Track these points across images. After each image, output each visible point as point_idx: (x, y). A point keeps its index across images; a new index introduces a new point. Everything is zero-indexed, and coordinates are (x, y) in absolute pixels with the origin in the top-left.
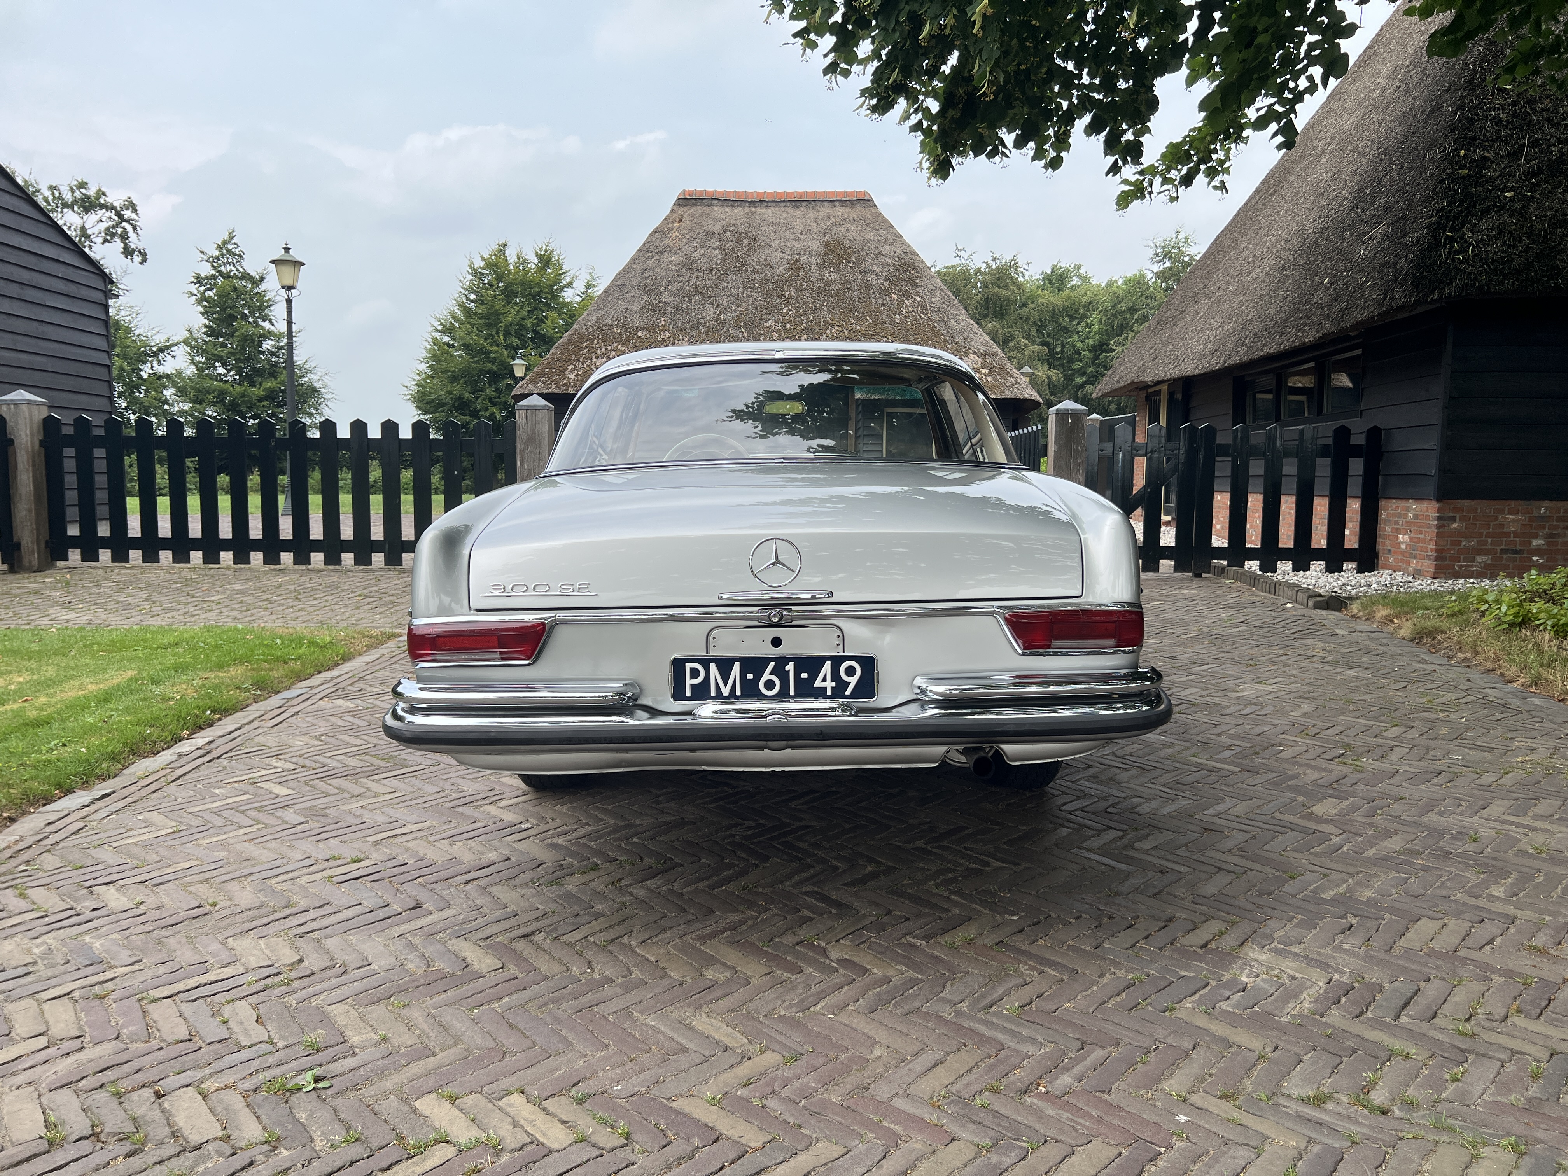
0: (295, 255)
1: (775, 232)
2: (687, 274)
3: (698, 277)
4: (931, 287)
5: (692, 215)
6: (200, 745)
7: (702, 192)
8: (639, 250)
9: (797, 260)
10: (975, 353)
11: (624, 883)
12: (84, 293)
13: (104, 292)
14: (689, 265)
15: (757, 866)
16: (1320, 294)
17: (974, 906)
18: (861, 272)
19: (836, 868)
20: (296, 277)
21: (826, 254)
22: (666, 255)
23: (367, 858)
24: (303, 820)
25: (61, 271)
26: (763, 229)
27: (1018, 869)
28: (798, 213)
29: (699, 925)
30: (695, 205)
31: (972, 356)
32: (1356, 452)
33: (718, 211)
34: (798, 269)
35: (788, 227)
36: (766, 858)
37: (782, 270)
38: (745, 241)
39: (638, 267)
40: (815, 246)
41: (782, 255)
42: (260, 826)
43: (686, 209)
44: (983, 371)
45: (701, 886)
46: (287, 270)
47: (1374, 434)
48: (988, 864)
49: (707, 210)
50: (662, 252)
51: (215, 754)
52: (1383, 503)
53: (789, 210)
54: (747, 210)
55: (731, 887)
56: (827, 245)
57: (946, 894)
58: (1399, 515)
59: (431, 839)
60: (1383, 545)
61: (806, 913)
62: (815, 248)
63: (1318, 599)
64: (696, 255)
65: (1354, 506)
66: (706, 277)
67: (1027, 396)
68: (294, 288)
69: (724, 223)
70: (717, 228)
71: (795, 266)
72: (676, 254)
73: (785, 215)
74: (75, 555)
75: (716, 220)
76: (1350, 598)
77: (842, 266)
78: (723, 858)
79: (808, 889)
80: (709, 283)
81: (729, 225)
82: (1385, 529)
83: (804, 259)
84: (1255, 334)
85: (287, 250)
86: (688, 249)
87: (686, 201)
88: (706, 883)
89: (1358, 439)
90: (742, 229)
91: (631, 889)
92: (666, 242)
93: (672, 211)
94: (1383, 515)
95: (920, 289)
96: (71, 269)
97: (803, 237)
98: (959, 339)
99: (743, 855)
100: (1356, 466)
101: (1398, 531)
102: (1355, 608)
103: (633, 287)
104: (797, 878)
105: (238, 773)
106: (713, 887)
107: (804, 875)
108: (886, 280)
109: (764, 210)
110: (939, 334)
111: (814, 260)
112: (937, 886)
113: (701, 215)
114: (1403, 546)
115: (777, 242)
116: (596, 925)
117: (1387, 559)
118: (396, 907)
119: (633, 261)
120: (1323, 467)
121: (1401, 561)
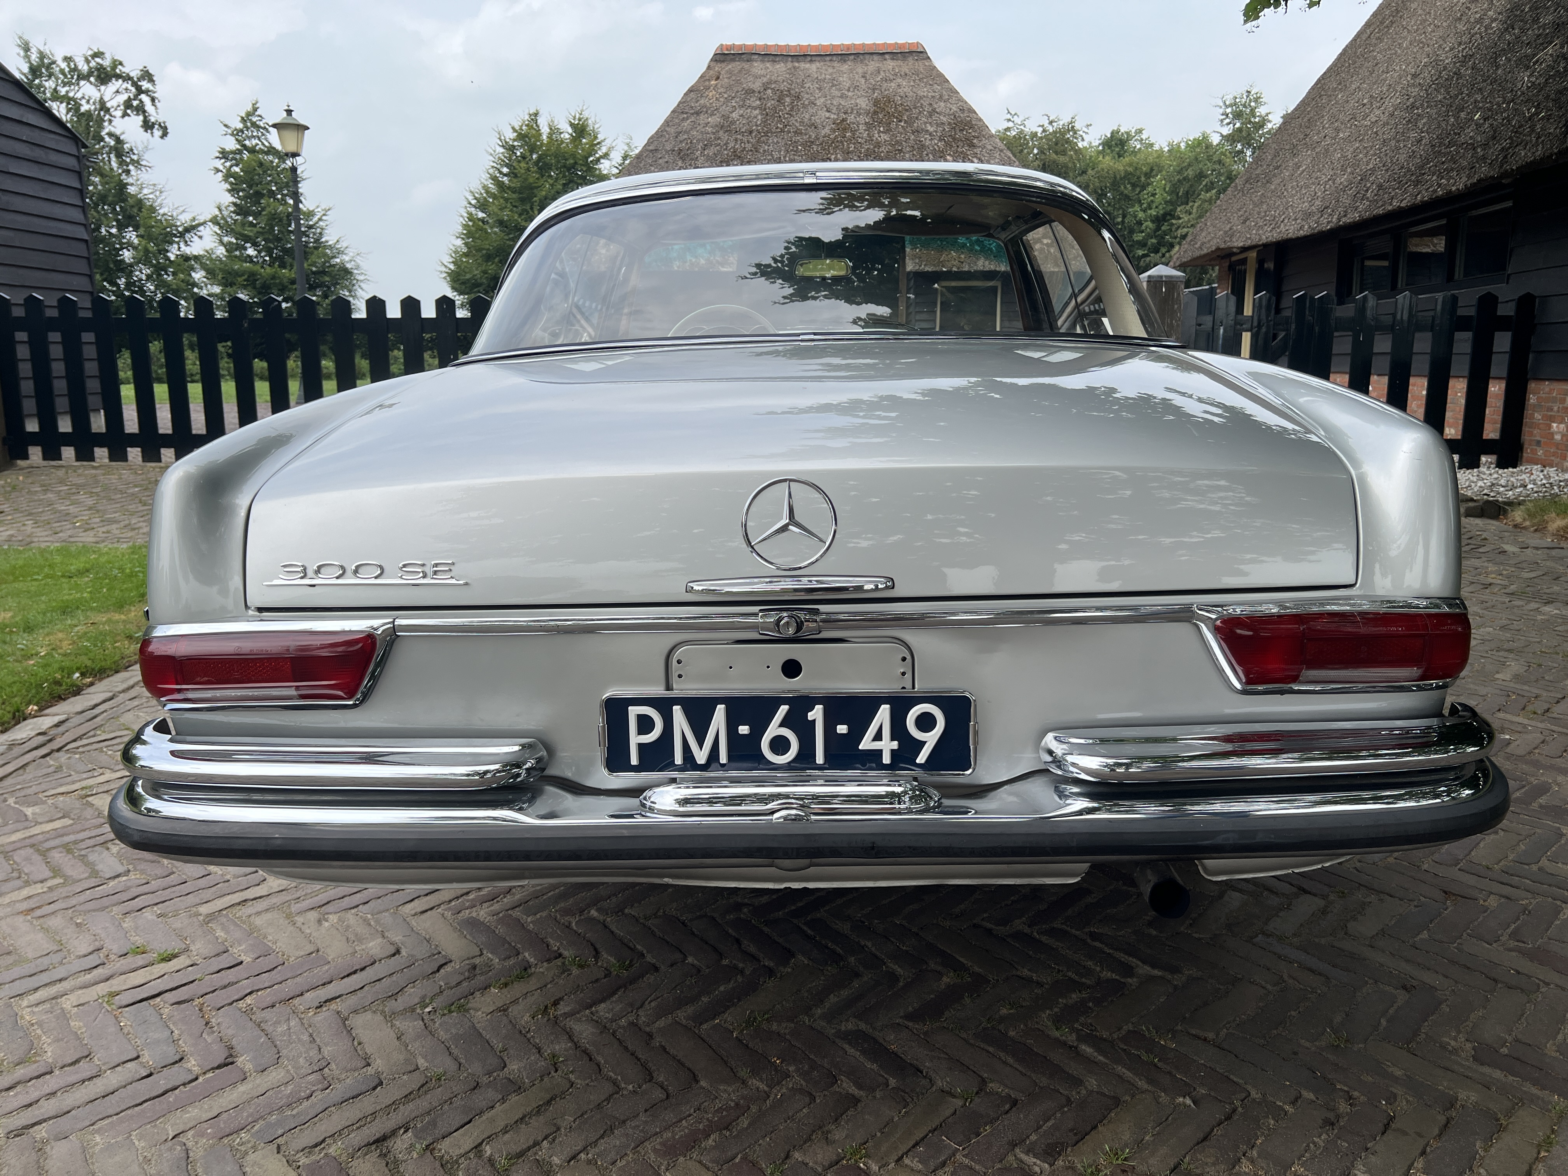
0: (299, 117)
1: (820, 89)
2: (724, 137)
3: (736, 140)
4: (990, 147)
5: (730, 72)
6: (44, 728)
7: (740, 47)
8: (673, 112)
9: (844, 120)
11: (563, 1008)
12: (54, 158)
13: (78, 157)
14: (727, 126)
15: (771, 972)
16: (1470, 132)
17: (1120, 1069)
18: (913, 133)
19: (893, 978)
20: (300, 142)
21: (875, 113)
22: (702, 116)
23: (187, 950)
24: (121, 869)
25: (25, 133)
26: (807, 85)
27: (1178, 980)
28: (845, 67)
29: (670, 1116)
30: (733, 60)
32: (1504, 324)
33: (758, 67)
34: (845, 129)
35: (834, 83)
36: (788, 955)
37: (827, 131)
38: (788, 99)
39: (672, 130)
40: (864, 103)
41: (828, 114)
42: (59, 880)
43: (723, 65)
44: (1045, 241)
45: (682, 1015)
46: (290, 135)
47: (1526, 303)
48: (1129, 971)
49: (746, 66)
50: (698, 113)
51: (55, 745)
52: (1532, 385)
53: (836, 64)
54: (790, 65)
55: (729, 1018)
56: (876, 102)
57: (1072, 1039)
58: (1554, 400)
59: (295, 908)
60: (1530, 434)
61: (847, 1086)
62: (864, 106)
63: (1471, 504)
64: (734, 115)
65: (1496, 389)
66: (745, 139)
68: (299, 155)
69: (765, 80)
70: (757, 85)
71: (842, 126)
72: (712, 115)
73: (830, 70)
74: (35, 453)
75: (756, 77)
76: (1510, 503)
77: (893, 125)
78: (721, 956)
79: (850, 1025)
80: (749, 146)
81: (770, 82)
82: (1534, 416)
83: (851, 118)
84: (1380, 187)
85: (289, 112)
86: (724, 110)
87: (723, 56)
88: (690, 1010)
89: (1506, 310)
90: (784, 86)
91: (570, 1023)
92: (702, 102)
93: (709, 67)
94: (1532, 399)
95: (978, 151)
96: (37, 131)
97: (850, 94)
99: (752, 949)
100: (1503, 342)
101: (1552, 419)
102: (1518, 515)
103: (667, 152)
104: (833, 999)
105: (75, 777)
106: (700, 1018)
107: (845, 993)
108: (940, 140)
109: (808, 65)
111: (862, 119)
112: (1058, 1021)
113: (740, 71)
114: (1558, 437)
115: (822, 100)
116: (502, 1114)
117: (1534, 452)
118: (193, 1064)
119: (667, 123)
120: (1463, 342)
121: (1554, 454)
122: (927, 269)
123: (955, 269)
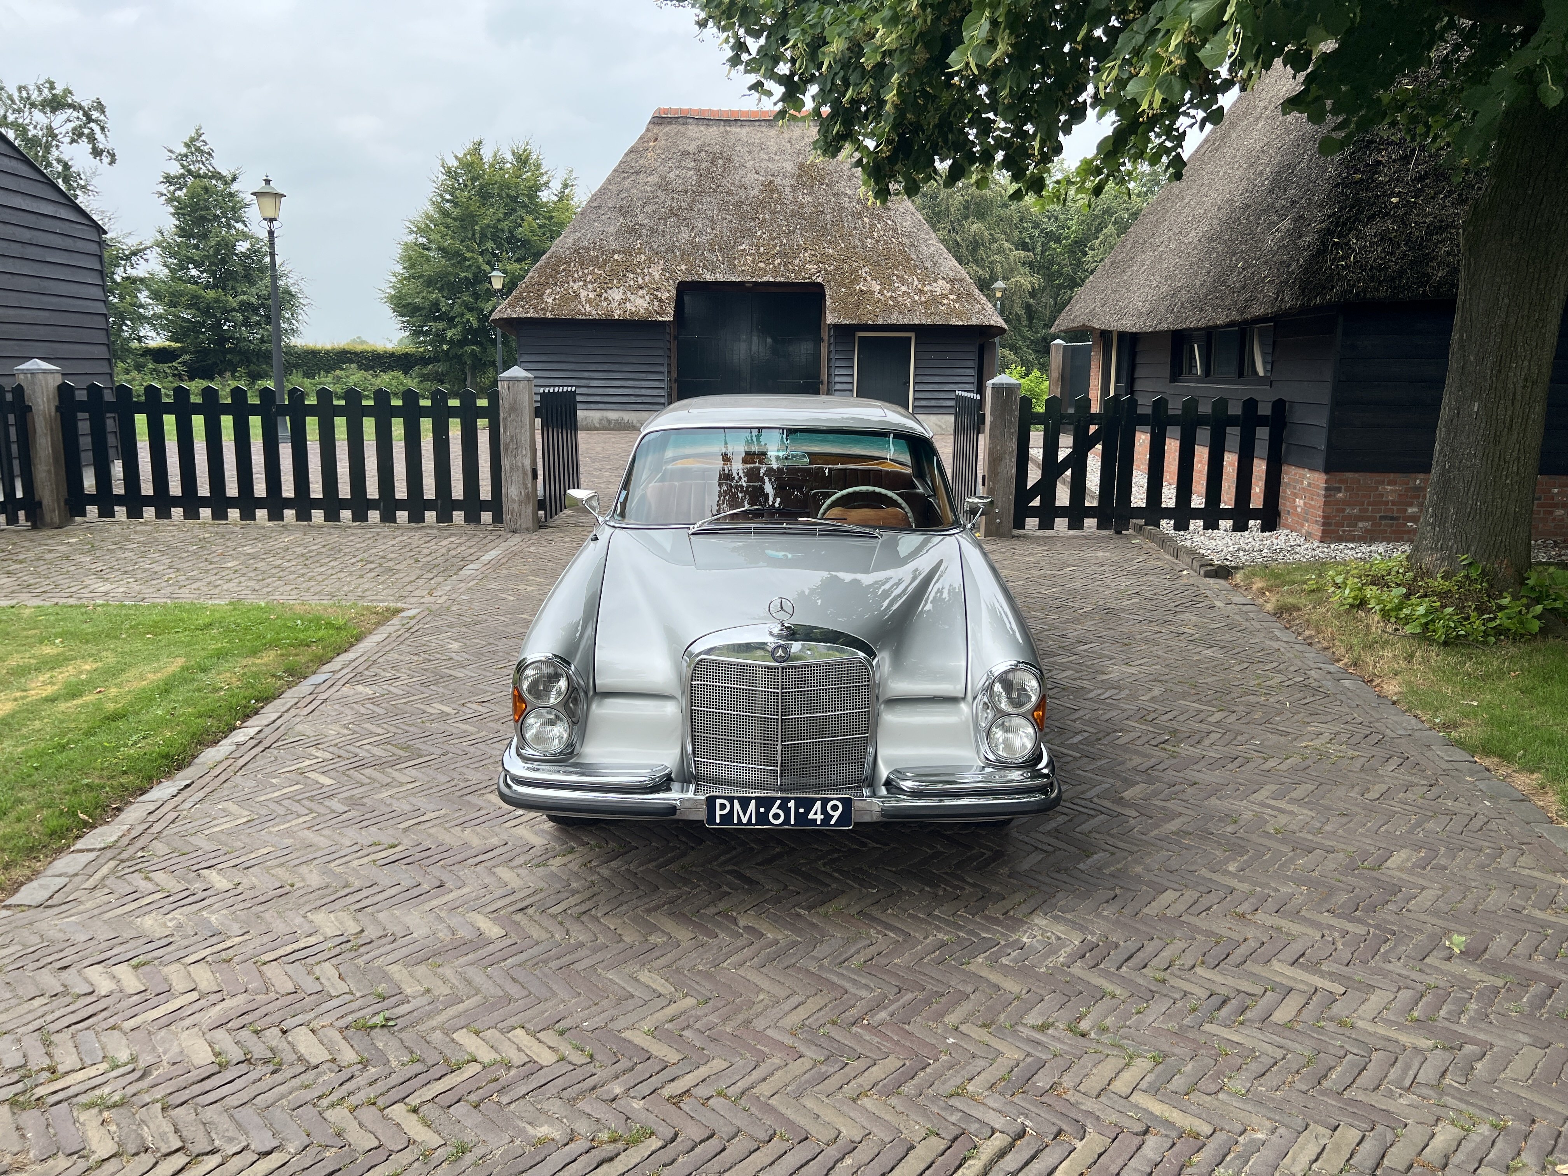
0: (276, 186)
1: (750, 152)
2: (662, 195)
3: (673, 198)
4: (902, 210)
5: (667, 134)
6: (252, 734)
7: (677, 110)
8: (615, 170)
9: (771, 182)
10: (944, 278)
11: (593, 864)
12: (81, 246)
13: (99, 243)
14: (664, 186)
15: (693, 848)
16: (1234, 277)
17: (849, 881)
18: (834, 195)
19: (753, 849)
20: (277, 208)
21: (800, 176)
22: (641, 176)
23: (400, 844)
24: (347, 809)
25: (58, 227)
26: (738, 149)
27: (887, 848)
28: (773, 132)
29: (647, 900)
30: (670, 123)
31: (940, 282)
32: (1263, 421)
33: (693, 130)
34: (772, 191)
35: (763, 147)
36: (702, 841)
37: (756, 192)
38: (720, 161)
39: (614, 188)
40: (790, 167)
41: (756, 176)
42: (314, 815)
43: (661, 127)
44: (951, 297)
45: (650, 866)
46: (268, 202)
47: (1279, 406)
48: (865, 845)
49: (682, 129)
50: (637, 173)
51: (266, 743)
52: (1285, 468)
53: (764, 129)
54: (722, 129)
55: (672, 867)
56: (801, 166)
57: (830, 871)
58: (1297, 481)
59: (447, 825)
60: (1284, 505)
61: (726, 888)
62: (789, 169)
63: (1209, 568)
64: (671, 176)
65: (1260, 466)
66: (681, 198)
67: (992, 323)
68: (276, 220)
69: (700, 143)
70: (692, 148)
71: (769, 187)
72: (651, 174)
73: (759, 135)
74: (92, 511)
75: (692, 140)
76: (1236, 568)
77: (816, 188)
78: (669, 842)
79: (730, 868)
80: (684, 205)
81: (704, 145)
82: (1286, 492)
83: (778, 181)
85: (268, 182)
86: (662, 170)
87: (661, 120)
88: (654, 864)
90: (717, 149)
91: (598, 869)
92: (641, 162)
93: (648, 130)
94: (1285, 478)
95: (892, 213)
96: (67, 223)
97: (777, 158)
98: (928, 265)
99: (684, 839)
100: (1263, 434)
101: (1296, 495)
102: (1239, 577)
103: (609, 209)
104: (722, 858)
105: (288, 763)
106: (659, 867)
107: (728, 856)
108: (858, 203)
109: (738, 130)
110: (909, 259)
111: (787, 182)
112: (824, 865)
113: (677, 134)
114: (1299, 510)
115: (752, 162)
116: (572, 901)
117: (1287, 519)
118: (425, 887)
119: (609, 181)
120: (1233, 434)
121: (1297, 522)
122: (845, 322)
123: (870, 322)
